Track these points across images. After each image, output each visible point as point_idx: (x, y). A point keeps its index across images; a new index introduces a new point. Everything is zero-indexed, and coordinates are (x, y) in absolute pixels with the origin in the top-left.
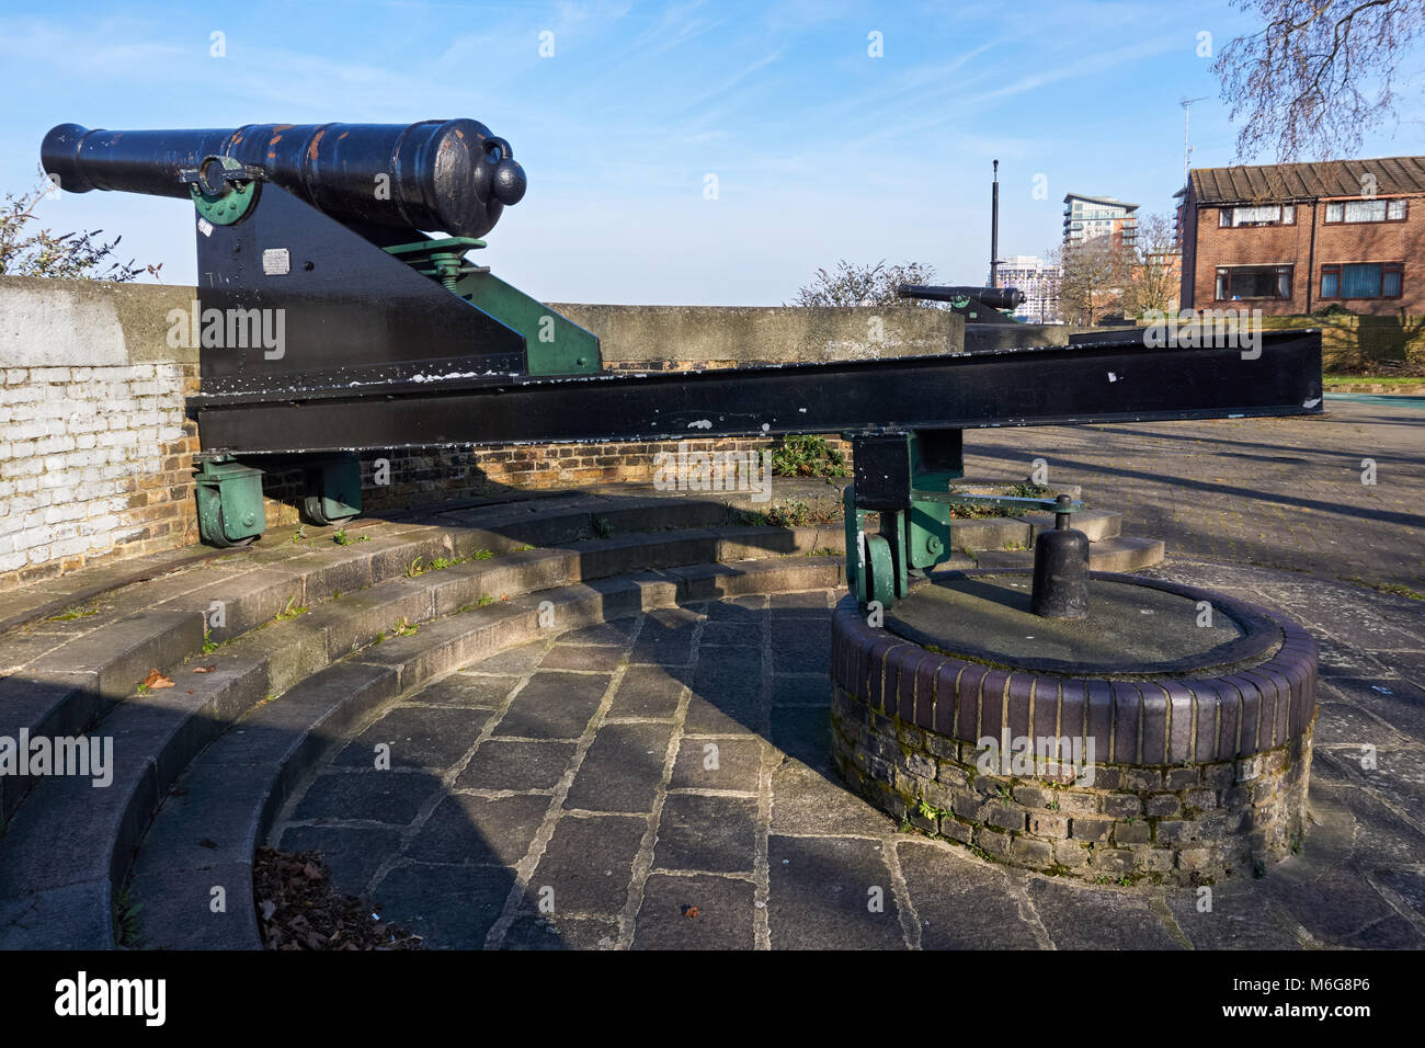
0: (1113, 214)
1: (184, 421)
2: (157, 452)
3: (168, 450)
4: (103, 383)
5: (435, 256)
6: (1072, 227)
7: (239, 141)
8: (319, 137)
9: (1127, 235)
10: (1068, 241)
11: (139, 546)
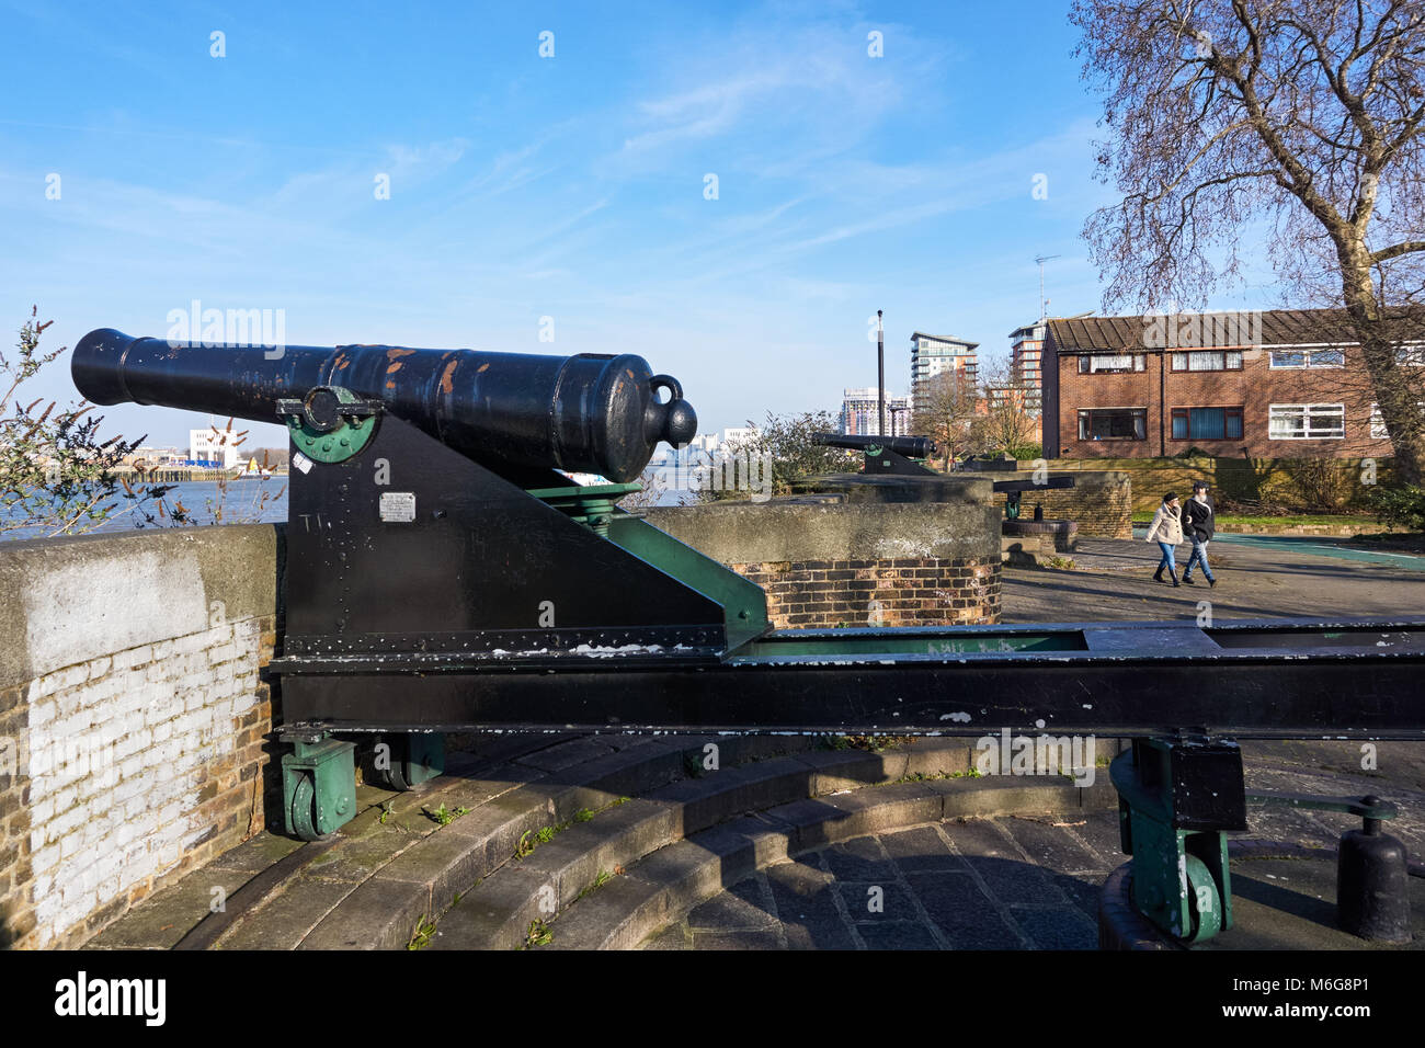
0: (956, 351)
1: (258, 683)
2: (229, 727)
3: (241, 724)
4: (182, 656)
5: (587, 503)
6: (920, 363)
7: (345, 366)
8: (451, 367)
9: (969, 370)
10: (916, 375)
11: (207, 849)
